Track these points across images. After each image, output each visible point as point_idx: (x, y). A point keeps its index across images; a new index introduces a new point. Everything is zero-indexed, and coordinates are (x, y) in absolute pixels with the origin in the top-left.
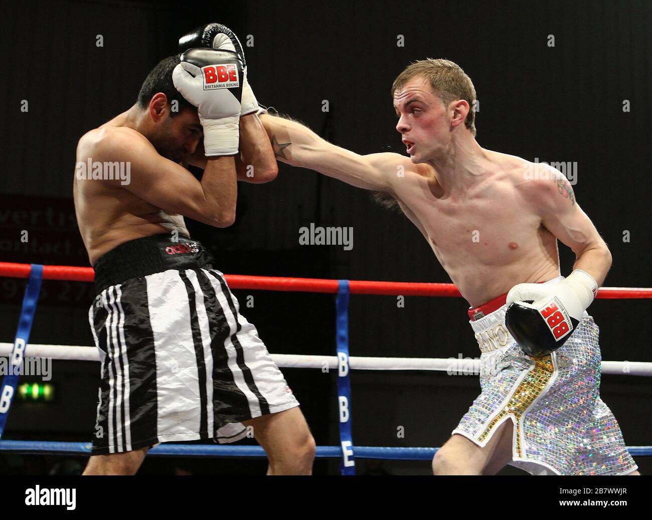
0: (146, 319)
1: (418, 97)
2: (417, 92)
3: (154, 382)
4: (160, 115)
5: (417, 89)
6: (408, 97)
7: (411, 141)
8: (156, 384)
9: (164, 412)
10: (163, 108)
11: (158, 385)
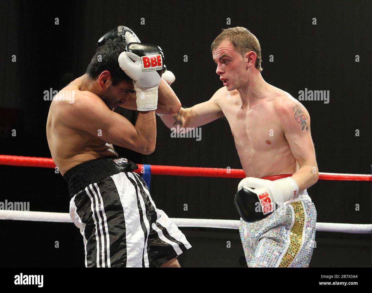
0: (118, 200)
1: (226, 54)
2: (225, 51)
3: (124, 238)
4: (106, 84)
5: (225, 48)
6: (221, 54)
7: (226, 79)
8: (125, 240)
9: (130, 257)
10: (108, 79)
11: (127, 241)
